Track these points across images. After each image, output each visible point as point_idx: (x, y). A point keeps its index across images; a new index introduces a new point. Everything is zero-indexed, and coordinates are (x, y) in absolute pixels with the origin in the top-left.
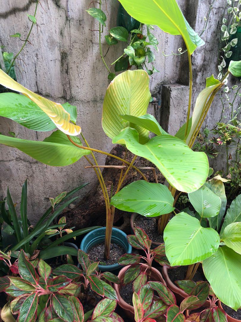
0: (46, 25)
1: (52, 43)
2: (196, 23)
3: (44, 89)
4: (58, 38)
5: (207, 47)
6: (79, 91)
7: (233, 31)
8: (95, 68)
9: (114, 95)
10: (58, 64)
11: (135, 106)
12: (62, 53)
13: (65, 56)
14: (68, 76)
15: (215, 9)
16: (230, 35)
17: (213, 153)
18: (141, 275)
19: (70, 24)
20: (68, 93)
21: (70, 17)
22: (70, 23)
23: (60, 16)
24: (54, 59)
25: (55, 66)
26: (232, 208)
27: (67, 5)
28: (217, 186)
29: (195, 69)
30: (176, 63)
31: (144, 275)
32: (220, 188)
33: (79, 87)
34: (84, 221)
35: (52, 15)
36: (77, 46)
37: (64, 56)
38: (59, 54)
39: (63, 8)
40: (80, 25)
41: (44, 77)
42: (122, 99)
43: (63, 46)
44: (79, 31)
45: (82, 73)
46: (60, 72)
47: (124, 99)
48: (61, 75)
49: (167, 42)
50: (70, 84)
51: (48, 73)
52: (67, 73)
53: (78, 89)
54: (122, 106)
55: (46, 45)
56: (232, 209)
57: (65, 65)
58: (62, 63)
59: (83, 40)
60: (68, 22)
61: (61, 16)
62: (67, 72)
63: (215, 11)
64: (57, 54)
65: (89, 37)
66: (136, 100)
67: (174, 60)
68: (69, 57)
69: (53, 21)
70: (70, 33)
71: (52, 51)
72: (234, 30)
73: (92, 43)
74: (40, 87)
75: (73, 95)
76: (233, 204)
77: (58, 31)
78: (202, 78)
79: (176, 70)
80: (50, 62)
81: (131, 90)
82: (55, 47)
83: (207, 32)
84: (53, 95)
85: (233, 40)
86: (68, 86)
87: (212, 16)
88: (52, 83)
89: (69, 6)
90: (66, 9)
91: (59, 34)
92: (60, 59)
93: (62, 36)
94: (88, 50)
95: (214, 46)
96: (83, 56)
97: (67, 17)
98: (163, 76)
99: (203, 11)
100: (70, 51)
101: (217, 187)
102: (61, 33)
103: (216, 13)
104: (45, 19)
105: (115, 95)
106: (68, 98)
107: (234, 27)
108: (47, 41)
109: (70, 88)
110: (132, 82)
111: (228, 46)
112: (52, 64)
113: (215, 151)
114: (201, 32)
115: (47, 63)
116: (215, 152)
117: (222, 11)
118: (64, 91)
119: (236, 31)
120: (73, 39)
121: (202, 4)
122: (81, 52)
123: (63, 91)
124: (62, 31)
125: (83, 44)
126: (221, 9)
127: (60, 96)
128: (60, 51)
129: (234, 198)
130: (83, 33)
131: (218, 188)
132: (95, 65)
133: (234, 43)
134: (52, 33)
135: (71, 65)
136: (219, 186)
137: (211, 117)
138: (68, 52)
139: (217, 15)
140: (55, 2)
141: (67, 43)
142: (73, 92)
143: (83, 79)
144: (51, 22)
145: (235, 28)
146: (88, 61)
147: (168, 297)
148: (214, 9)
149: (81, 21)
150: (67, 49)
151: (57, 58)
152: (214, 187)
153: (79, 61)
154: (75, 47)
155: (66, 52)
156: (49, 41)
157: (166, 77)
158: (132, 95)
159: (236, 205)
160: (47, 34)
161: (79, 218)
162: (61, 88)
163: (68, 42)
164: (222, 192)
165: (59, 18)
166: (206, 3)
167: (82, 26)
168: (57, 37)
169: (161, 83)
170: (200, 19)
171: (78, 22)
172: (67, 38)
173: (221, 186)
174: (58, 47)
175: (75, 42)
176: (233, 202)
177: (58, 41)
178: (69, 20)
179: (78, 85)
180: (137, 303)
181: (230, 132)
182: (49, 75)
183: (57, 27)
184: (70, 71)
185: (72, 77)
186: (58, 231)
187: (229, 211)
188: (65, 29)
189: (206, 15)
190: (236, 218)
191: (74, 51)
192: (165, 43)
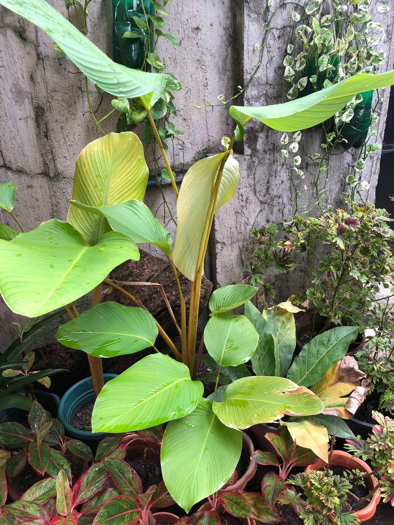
0: (7, 67)
1: (19, 94)
2: (245, 54)
3: (13, 161)
4: (27, 86)
5: (269, 92)
6: (69, 164)
7: (300, 66)
8: (90, 129)
9: (84, 170)
10: (31, 124)
11: (117, 188)
12: (37, 108)
13: (42, 112)
14: (49, 141)
15: (277, 29)
16: (295, 71)
17: (286, 265)
18: (120, 449)
19: (45, 65)
20: (52, 166)
21: (44, 54)
22: (43, 63)
23: (27, 53)
24: (24, 116)
25: (27, 126)
26: (303, 357)
27: (37, 37)
28: (283, 318)
29: (251, 128)
30: (225, 118)
31: (124, 449)
32: (288, 322)
33: (68, 158)
34: (70, 361)
35: (14, 52)
36: (58, 96)
37: (39, 113)
38: (32, 110)
39: (31, 42)
40: (60, 65)
41: (12, 144)
42: (97, 176)
43: (37, 97)
44: (58, 74)
45: (71, 137)
46: (35, 136)
47: (100, 176)
48: (38, 141)
49: (206, 85)
50: (52, 153)
51: (18, 137)
52: (47, 138)
53: (67, 162)
54: (96, 186)
55: (10, 96)
56: (303, 359)
57: (42, 126)
58: (37, 122)
59: (66, 87)
60: (41, 62)
61: (29, 53)
62: (46, 136)
63: (277, 33)
64: (27, 110)
65: (76, 82)
66: (118, 178)
67: (222, 114)
68: (47, 114)
69: (17, 60)
70: (46, 78)
71: (20, 106)
72: (301, 64)
73: (82, 92)
74: (8, 159)
75: (59, 171)
76: (305, 350)
77: (25, 75)
78: (267, 142)
79: (228, 130)
80: (19, 122)
81: (113, 163)
82: (24, 99)
83: (265, 68)
84: (28, 171)
85: (301, 80)
86: (50, 157)
87: (272, 42)
88: (26, 152)
89: (40, 38)
90: (35, 43)
91: (29, 80)
92: (33, 116)
93: (34, 83)
94: (77, 103)
95: (282, 89)
96: (69, 112)
97: (38, 55)
98: (205, 140)
99: (255, 35)
100: (49, 104)
101: (282, 321)
102: (32, 79)
103: (279, 37)
104: (6, 59)
105: (86, 170)
106: (51, 175)
107: (301, 59)
108: (11, 91)
109: (54, 160)
110: (115, 150)
111: (293, 90)
112: (22, 124)
113: (289, 261)
114: (255, 68)
115: (14, 123)
116: (289, 264)
117: (290, 32)
118: (45, 164)
119: (305, 65)
120: (51, 86)
121: (251, 24)
122: (65, 105)
123: (42, 163)
124: (33, 75)
125: (67, 94)
126: (289, 29)
127: (40, 171)
128: (32, 105)
129: (308, 341)
130: (66, 77)
131: (283, 323)
132: (89, 125)
133: (303, 84)
134: (18, 78)
135: (52, 125)
136: (287, 318)
137: (291, 205)
138: (45, 106)
139: (282, 40)
140: (19, 34)
141: (42, 92)
142: (58, 166)
143: (73, 145)
144: (15, 62)
145: (303, 59)
146: (78, 119)
147: (131, 485)
148: (274, 31)
149: (62, 58)
150: (42, 101)
151: (29, 115)
152: (277, 320)
153: (64, 118)
154: (56, 98)
155: (42, 106)
156: (13, 90)
157: (212, 141)
158: (112, 170)
159: (309, 351)
160: (10, 81)
161: (61, 356)
162: (40, 159)
163: (44, 91)
164: (289, 329)
165: (27, 57)
166: (258, 21)
167: (63, 66)
168: (25, 85)
169: (202, 150)
170: (251, 49)
171: (57, 60)
172: (42, 85)
173: (289, 319)
174: (29, 99)
175: (55, 91)
176: (306, 347)
177: (28, 90)
178: (42, 59)
179: (65, 155)
180: (65, 485)
181: (308, 230)
182: (19, 140)
183: (24, 69)
184: (52, 135)
185: (55, 144)
186: (21, 372)
187: (296, 360)
188: (38, 72)
189: (261, 40)
190: (307, 373)
191: (54, 105)
192: (203, 87)
